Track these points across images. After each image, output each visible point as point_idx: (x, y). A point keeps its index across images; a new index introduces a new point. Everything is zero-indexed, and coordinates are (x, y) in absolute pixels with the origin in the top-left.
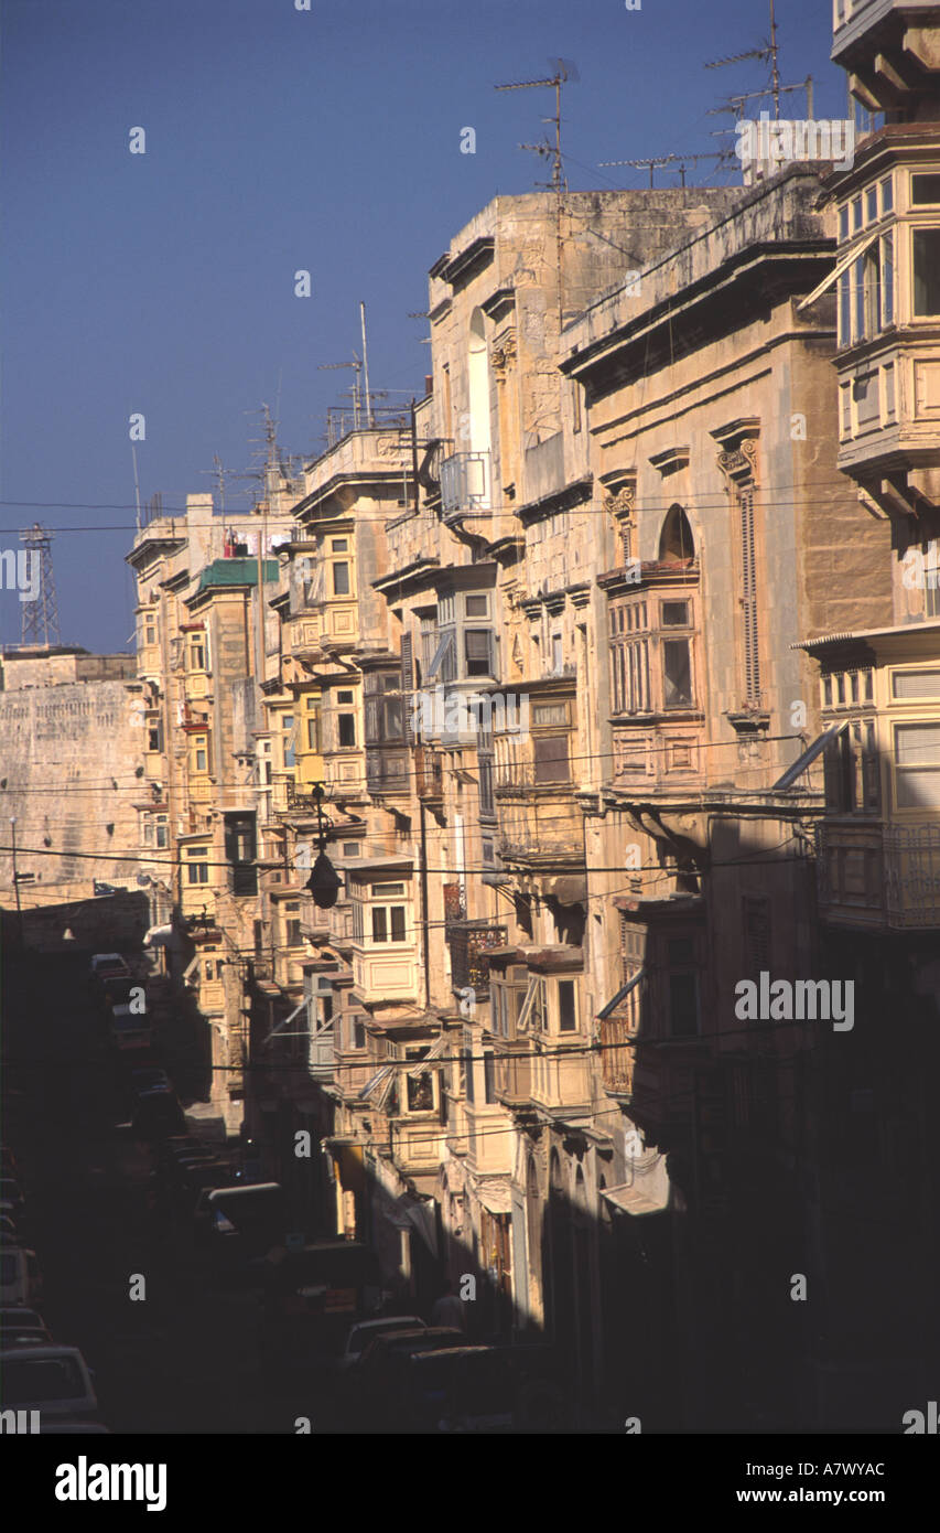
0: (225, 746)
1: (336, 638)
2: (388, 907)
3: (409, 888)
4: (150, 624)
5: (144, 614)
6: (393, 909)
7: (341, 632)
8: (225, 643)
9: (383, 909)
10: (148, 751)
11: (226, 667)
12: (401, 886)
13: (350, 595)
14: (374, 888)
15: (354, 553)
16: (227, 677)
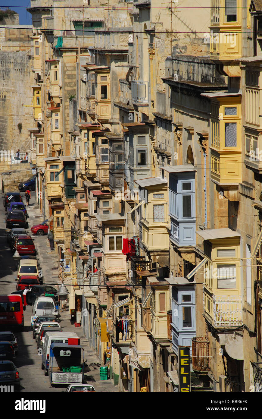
0: (66, 123)
1: (102, 117)
2: (115, 236)
3: (124, 229)
4: (37, 46)
5: (35, 40)
6: (117, 237)
7: (104, 114)
8: (67, 75)
9: (114, 237)
10: (36, 106)
11: (67, 86)
12: (121, 228)
13: (108, 99)
14: (109, 229)
15: (109, 82)
16: (68, 91)
